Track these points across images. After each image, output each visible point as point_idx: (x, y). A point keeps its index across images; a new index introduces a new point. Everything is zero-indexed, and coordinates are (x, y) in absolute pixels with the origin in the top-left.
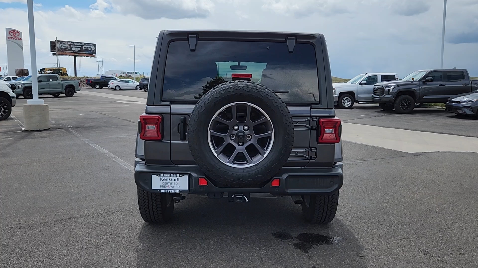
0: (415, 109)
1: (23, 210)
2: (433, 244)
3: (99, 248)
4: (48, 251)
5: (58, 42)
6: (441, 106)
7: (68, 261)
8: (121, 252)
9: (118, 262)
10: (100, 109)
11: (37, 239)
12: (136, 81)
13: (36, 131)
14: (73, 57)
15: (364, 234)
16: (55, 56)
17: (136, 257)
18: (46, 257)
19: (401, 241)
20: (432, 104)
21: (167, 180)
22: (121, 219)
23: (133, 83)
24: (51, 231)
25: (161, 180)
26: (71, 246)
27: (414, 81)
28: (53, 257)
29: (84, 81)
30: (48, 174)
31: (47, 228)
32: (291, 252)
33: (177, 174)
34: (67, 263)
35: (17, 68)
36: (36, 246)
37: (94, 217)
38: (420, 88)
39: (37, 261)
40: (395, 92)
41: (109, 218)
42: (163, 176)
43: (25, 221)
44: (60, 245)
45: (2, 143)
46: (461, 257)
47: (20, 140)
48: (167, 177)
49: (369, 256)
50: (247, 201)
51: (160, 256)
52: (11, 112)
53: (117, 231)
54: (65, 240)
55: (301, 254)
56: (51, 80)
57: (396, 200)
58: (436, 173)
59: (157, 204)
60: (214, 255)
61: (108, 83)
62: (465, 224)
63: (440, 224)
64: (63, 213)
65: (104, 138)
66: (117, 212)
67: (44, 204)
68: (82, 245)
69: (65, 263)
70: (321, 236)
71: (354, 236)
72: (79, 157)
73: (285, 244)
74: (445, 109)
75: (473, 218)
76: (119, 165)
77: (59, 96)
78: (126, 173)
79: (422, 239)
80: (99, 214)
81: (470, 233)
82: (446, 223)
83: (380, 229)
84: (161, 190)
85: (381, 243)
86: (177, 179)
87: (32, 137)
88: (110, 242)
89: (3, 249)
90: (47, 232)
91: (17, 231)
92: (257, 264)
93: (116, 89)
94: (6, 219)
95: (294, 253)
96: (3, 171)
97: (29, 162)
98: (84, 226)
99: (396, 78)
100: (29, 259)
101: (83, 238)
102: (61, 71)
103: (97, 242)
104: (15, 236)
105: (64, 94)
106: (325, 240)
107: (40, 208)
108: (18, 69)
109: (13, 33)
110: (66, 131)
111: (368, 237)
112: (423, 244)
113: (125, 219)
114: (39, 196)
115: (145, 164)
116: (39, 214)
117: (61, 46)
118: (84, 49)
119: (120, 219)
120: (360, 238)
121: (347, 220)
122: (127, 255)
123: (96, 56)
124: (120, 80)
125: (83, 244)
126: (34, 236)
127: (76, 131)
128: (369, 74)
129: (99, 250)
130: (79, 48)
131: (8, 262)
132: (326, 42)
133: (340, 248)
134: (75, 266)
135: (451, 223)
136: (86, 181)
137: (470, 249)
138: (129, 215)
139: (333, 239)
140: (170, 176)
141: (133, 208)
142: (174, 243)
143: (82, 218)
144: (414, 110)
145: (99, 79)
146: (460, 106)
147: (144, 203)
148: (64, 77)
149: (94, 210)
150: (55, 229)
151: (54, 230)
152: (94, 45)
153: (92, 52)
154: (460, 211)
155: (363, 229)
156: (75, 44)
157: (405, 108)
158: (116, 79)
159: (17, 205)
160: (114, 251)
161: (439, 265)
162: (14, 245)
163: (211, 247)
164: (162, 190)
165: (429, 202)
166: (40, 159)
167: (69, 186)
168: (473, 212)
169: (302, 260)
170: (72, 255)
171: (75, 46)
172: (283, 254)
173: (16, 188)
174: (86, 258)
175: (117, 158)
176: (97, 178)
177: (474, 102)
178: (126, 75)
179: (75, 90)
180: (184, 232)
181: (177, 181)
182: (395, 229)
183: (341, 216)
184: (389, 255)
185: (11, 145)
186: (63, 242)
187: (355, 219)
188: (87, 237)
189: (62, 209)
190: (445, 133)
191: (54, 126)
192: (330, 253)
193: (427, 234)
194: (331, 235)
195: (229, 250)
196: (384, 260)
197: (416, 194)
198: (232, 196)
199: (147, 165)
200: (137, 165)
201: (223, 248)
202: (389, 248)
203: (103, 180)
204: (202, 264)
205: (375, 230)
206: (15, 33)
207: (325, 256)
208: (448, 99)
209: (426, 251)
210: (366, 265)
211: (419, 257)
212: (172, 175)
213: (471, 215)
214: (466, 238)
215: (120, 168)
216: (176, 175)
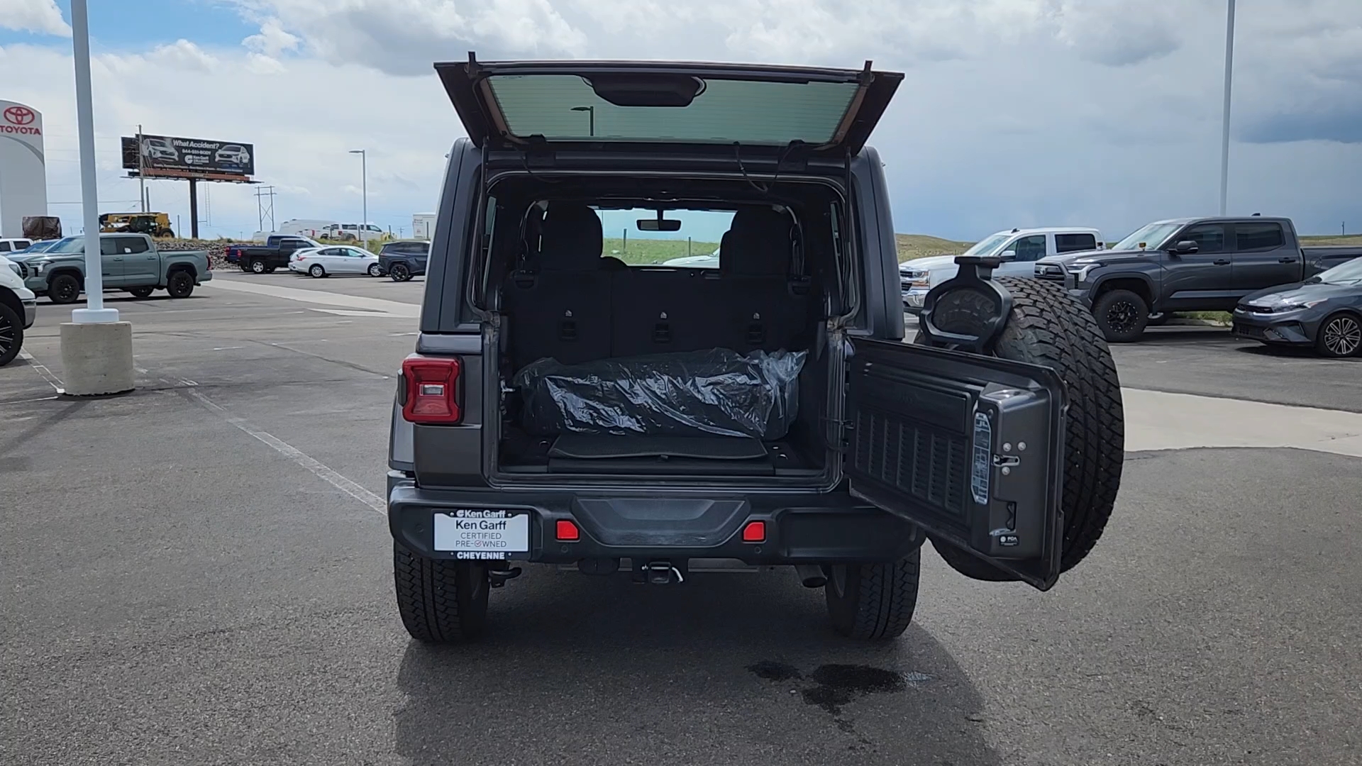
0: (1148, 329)
1: (85, 611)
2: (1165, 688)
3: (295, 706)
4: (162, 715)
5: (145, 141)
6: (1224, 321)
7: (217, 740)
8: (353, 715)
9: (346, 741)
10: (272, 333)
11: (131, 686)
12: (368, 250)
13: (98, 396)
14: (188, 182)
15: (987, 665)
16: (137, 180)
17: (393, 727)
18: (159, 731)
19: (1080, 683)
20: (1196, 315)
21: (474, 525)
22: (347, 632)
23: (360, 258)
24: (166, 665)
25: (459, 526)
26: (221, 703)
27: (1146, 250)
28: (177, 730)
29: (221, 251)
30: (142, 515)
31: (154, 656)
32: (795, 713)
33: (501, 511)
34: (215, 745)
35: (27, 216)
36: (129, 704)
37: (275, 629)
38: (1163, 269)
39: (136, 741)
40: (1094, 281)
41: (315, 629)
42: (464, 517)
43: (93, 639)
44: (192, 701)
45: (4, 430)
46: (1230, 719)
47: (56, 423)
48: (473, 518)
49: (995, 720)
50: (681, 579)
51: (457, 725)
52: (22, 342)
53: (340, 663)
54: (204, 688)
55: (821, 716)
56: (128, 250)
57: (1076, 577)
58: (1190, 506)
59: (446, 591)
60: (595, 722)
61: (289, 258)
62: (1252, 636)
63: (1188, 638)
64: (193, 618)
65: (290, 415)
66: (336, 614)
67: (140, 595)
68: (249, 700)
69: (210, 745)
70: (874, 670)
71: (960, 671)
72: (222, 467)
73: (780, 692)
74: (1230, 329)
75: (1273, 621)
76: (336, 489)
77: (152, 295)
78: (356, 511)
79: (1137, 677)
80: (290, 619)
81: (1260, 661)
82: (1204, 635)
83: (1029, 652)
84: (457, 552)
85: (1030, 688)
86: (500, 524)
87: (87, 413)
88: (323, 692)
89: (42, 712)
90: (154, 668)
91: (74, 666)
92: (707, 742)
93: (312, 275)
94: (42, 634)
95: (803, 715)
96: (18, 508)
97: (86, 484)
98: (250, 650)
99: (1097, 241)
100: (114, 736)
101: (251, 683)
102: (154, 222)
103: (289, 691)
104: (71, 678)
105: (165, 290)
106: (885, 681)
107: (130, 605)
108: (29, 218)
109: (16, 115)
110: (179, 395)
111: (995, 672)
112: (1137, 689)
113: (360, 632)
114: (122, 575)
115: (416, 485)
116: (129, 622)
117: (153, 151)
118: (219, 161)
119: (345, 631)
120: (975, 674)
121: (945, 631)
122: (370, 723)
123: (255, 180)
124: (323, 247)
125: (252, 697)
126: (122, 678)
127: (209, 395)
128: (1021, 231)
129: (295, 712)
130: (204, 156)
131: (59, 744)
132: (884, 168)
133: (924, 701)
134: (235, 751)
135: (1216, 635)
136: (247, 534)
137: (1257, 700)
138: (369, 622)
139: (906, 678)
140: (481, 516)
141: (379, 604)
142: (491, 693)
143: (245, 632)
144: (1146, 330)
145: (262, 245)
146: (1271, 320)
147: (410, 589)
148: (162, 241)
149: (274, 609)
150: (175, 660)
151: (172, 663)
152: (249, 148)
153: (241, 168)
154: (1243, 604)
155: (985, 651)
156: (192, 144)
157: (1121, 326)
158: (312, 246)
159: (66, 599)
160: (336, 714)
161: (1171, 741)
162: (70, 701)
163: (587, 702)
164: (461, 553)
165: (1163, 583)
166: (115, 475)
167: (202, 547)
168: (1275, 607)
169: (823, 732)
170: (226, 726)
171: (193, 152)
172: (775, 717)
173: (58, 554)
174: (264, 732)
175: (329, 472)
176: (277, 526)
177: (1309, 309)
178: (340, 233)
179: (197, 277)
180: (516, 663)
181: (500, 528)
182: (1067, 652)
183: (930, 621)
184: (1047, 717)
185: (32, 436)
186: (199, 692)
187: (965, 628)
188: (261, 679)
189: (187, 606)
190: (1228, 395)
191: (146, 383)
192: (895, 714)
193: (1149, 664)
194: (901, 667)
195: (636, 710)
196: (1034, 730)
197: (1131, 560)
198: (643, 568)
199: (421, 488)
200: (395, 488)
201: (619, 703)
202: (1051, 699)
203: (294, 530)
204: (564, 745)
205: (1016, 656)
206: (22, 115)
207: (882, 722)
208: (1240, 302)
209: (1143, 707)
210: (986, 740)
211: (1125, 722)
212: (487, 513)
213: (1270, 615)
214: (1249, 674)
215: (338, 496)
216: (497, 513)
